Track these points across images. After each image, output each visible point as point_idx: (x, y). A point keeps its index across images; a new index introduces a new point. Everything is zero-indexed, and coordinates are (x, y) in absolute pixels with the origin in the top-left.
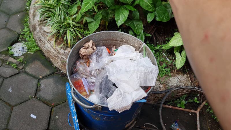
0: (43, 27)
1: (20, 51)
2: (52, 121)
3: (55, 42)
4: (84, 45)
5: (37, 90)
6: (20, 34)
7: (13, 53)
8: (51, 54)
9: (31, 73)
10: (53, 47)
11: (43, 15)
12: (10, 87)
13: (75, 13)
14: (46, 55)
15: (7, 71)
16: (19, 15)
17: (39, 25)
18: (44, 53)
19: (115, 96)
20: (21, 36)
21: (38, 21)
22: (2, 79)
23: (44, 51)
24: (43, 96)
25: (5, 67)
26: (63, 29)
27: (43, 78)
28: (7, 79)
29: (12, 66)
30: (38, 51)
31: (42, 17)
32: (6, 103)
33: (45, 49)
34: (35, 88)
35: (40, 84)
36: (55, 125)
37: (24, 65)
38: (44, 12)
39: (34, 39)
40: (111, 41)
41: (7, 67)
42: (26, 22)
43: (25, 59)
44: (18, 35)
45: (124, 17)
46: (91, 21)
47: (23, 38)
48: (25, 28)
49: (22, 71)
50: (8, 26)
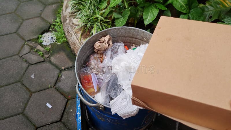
0: (72, 19)
1: (49, 41)
2: (65, 113)
3: (82, 35)
4: (100, 39)
5: (58, 80)
6: (52, 24)
7: (43, 42)
8: (76, 47)
9: (54, 63)
10: (78, 40)
11: (74, 7)
12: (33, 73)
13: (105, 7)
14: (72, 47)
15: (33, 58)
16: (54, 6)
17: (70, 16)
18: (70, 45)
19: (119, 99)
20: (52, 26)
21: (69, 13)
22: (28, 65)
23: (70, 43)
24: (62, 87)
25: (32, 54)
26: (91, 23)
27: (65, 69)
28: (32, 66)
29: (39, 54)
30: (65, 42)
31: (73, 9)
32: (27, 88)
33: (71, 41)
34: (55, 79)
35: (61, 75)
36: (68, 118)
37: (50, 54)
38: (76, 4)
39: (63, 30)
40: (131, 38)
41: (34, 54)
42: (59, 14)
43: (52, 49)
44: (49, 25)
45: (152, 16)
46: (119, 17)
47: (53, 28)
48: (58, 18)
49: (47, 60)
50: (42, 16)
